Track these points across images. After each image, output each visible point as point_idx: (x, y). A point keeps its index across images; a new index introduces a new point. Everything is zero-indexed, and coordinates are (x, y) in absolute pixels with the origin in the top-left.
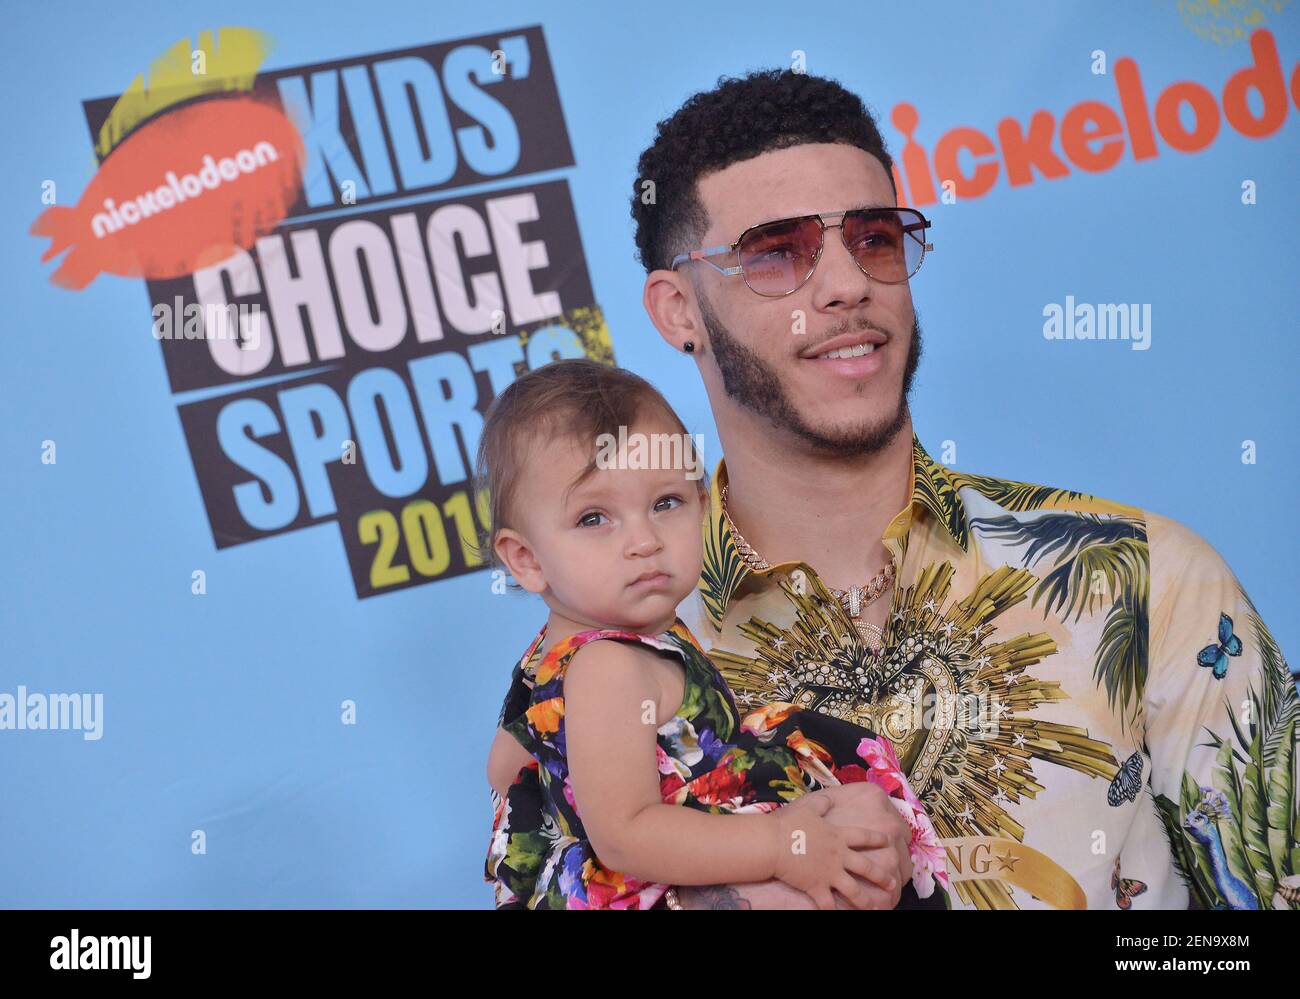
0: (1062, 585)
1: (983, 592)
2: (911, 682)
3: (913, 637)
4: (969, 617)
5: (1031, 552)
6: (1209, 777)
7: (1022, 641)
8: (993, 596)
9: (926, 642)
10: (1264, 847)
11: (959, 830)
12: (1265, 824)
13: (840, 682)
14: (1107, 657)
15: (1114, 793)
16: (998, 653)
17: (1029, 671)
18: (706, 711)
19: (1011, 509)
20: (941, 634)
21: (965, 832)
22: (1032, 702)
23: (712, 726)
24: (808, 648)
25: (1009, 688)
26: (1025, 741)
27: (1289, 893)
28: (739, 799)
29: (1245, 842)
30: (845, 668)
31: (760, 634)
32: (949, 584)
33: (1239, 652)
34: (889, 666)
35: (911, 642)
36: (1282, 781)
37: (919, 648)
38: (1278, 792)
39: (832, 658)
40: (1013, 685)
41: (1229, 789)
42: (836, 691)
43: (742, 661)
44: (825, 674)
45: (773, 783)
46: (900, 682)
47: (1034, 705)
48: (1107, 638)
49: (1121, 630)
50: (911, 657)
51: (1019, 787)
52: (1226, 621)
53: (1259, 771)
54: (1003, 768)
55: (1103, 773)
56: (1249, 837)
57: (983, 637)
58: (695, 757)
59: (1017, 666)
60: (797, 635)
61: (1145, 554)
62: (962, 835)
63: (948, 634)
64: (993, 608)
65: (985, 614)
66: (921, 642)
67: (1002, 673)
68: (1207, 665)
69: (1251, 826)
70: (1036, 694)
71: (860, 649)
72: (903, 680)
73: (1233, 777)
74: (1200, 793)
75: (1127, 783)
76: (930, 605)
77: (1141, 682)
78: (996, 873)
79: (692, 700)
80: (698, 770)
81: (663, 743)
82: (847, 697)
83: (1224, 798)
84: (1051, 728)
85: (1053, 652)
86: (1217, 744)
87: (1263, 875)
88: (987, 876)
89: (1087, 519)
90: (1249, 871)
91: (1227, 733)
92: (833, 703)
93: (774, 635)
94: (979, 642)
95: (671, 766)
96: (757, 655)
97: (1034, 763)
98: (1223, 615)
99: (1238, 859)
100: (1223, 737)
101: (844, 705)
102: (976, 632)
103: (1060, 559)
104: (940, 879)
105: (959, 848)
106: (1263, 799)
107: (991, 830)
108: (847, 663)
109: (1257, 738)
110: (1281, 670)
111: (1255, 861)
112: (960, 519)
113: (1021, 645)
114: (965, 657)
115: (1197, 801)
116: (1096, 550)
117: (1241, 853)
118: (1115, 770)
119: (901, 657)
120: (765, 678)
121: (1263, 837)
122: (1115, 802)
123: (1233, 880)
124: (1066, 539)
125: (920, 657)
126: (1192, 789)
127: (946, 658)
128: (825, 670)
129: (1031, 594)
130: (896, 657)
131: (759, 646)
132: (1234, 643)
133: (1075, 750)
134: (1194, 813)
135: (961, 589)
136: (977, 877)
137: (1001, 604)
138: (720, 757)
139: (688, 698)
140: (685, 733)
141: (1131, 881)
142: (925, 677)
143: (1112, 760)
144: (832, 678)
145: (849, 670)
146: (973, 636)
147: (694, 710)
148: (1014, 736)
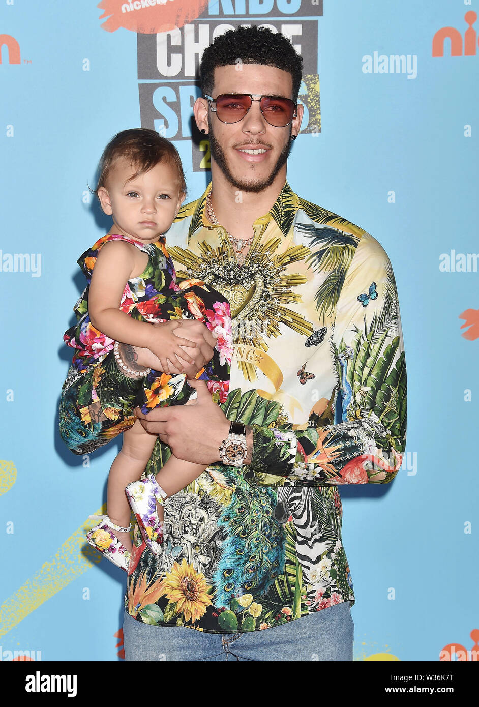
0: (319, 257)
1: (288, 254)
2: (250, 281)
3: (257, 264)
4: (280, 262)
5: (313, 241)
6: (350, 341)
7: (295, 276)
8: (291, 256)
9: (260, 268)
10: (361, 373)
11: (246, 342)
12: (364, 365)
13: (224, 275)
14: (323, 290)
15: (309, 342)
16: (284, 278)
17: (292, 289)
18: (152, 278)
19: (316, 222)
20: (267, 266)
21: (248, 343)
22: (288, 301)
24: (218, 259)
25: (282, 293)
26: (280, 315)
27: (362, 392)
29: (355, 370)
31: (204, 248)
32: (277, 247)
33: (375, 298)
35: (255, 266)
36: (376, 349)
37: (257, 269)
38: (373, 354)
39: (224, 265)
40: (284, 293)
41: (356, 349)
42: (221, 278)
43: (194, 257)
44: (220, 271)
46: (245, 280)
47: (288, 303)
48: (326, 283)
49: (332, 281)
50: (253, 272)
51: (272, 332)
52: (374, 285)
53: (369, 345)
54: (269, 323)
55: (306, 334)
56: (357, 368)
57: (281, 271)
59: (288, 286)
60: (216, 252)
61: (353, 252)
62: (246, 344)
63: (269, 267)
64: (289, 260)
65: (285, 262)
66: (258, 267)
67: (282, 287)
68: (360, 301)
69: (359, 364)
70: (291, 298)
72: (247, 280)
73: (359, 344)
74: (346, 347)
75: (316, 338)
76: (267, 253)
77: (336, 301)
78: (253, 362)
79: (148, 272)
82: (224, 281)
83: (353, 352)
84: (291, 312)
85: (304, 283)
86: (357, 331)
87: (357, 383)
88: (250, 362)
89: (340, 233)
90: (353, 380)
91: (362, 328)
92: (219, 282)
93: (208, 250)
94: (279, 273)
95: (130, 295)
96: (200, 256)
97: (281, 324)
98: (374, 283)
99: (351, 375)
100: (360, 329)
101: (222, 284)
102: (279, 269)
103: (323, 247)
105: (244, 349)
106: (367, 355)
107: (257, 345)
108: (229, 268)
109: (372, 332)
110: (393, 308)
111: (356, 377)
112: (289, 222)
113: (293, 278)
114: (271, 277)
115: (344, 350)
116: (337, 247)
117: (352, 374)
118: (311, 333)
119: (249, 271)
120: (199, 266)
121: (362, 369)
122: (308, 345)
123: (346, 382)
124: (329, 239)
125: (256, 273)
126: (343, 346)
127: (265, 276)
128: (220, 269)
129: (306, 258)
131: (202, 252)
132: (375, 294)
133: (297, 323)
134: (342, 354)
135: (281, 250)
136: (246, 361)
137: (293, 260)
138: (152, 297)
139: (146, 271)
141: (309, 374)
142: (255, 281)
143: (312, 330)
144: (221, 273)
145: (229, 271)
146: (278, 270)
148: (276, 313)
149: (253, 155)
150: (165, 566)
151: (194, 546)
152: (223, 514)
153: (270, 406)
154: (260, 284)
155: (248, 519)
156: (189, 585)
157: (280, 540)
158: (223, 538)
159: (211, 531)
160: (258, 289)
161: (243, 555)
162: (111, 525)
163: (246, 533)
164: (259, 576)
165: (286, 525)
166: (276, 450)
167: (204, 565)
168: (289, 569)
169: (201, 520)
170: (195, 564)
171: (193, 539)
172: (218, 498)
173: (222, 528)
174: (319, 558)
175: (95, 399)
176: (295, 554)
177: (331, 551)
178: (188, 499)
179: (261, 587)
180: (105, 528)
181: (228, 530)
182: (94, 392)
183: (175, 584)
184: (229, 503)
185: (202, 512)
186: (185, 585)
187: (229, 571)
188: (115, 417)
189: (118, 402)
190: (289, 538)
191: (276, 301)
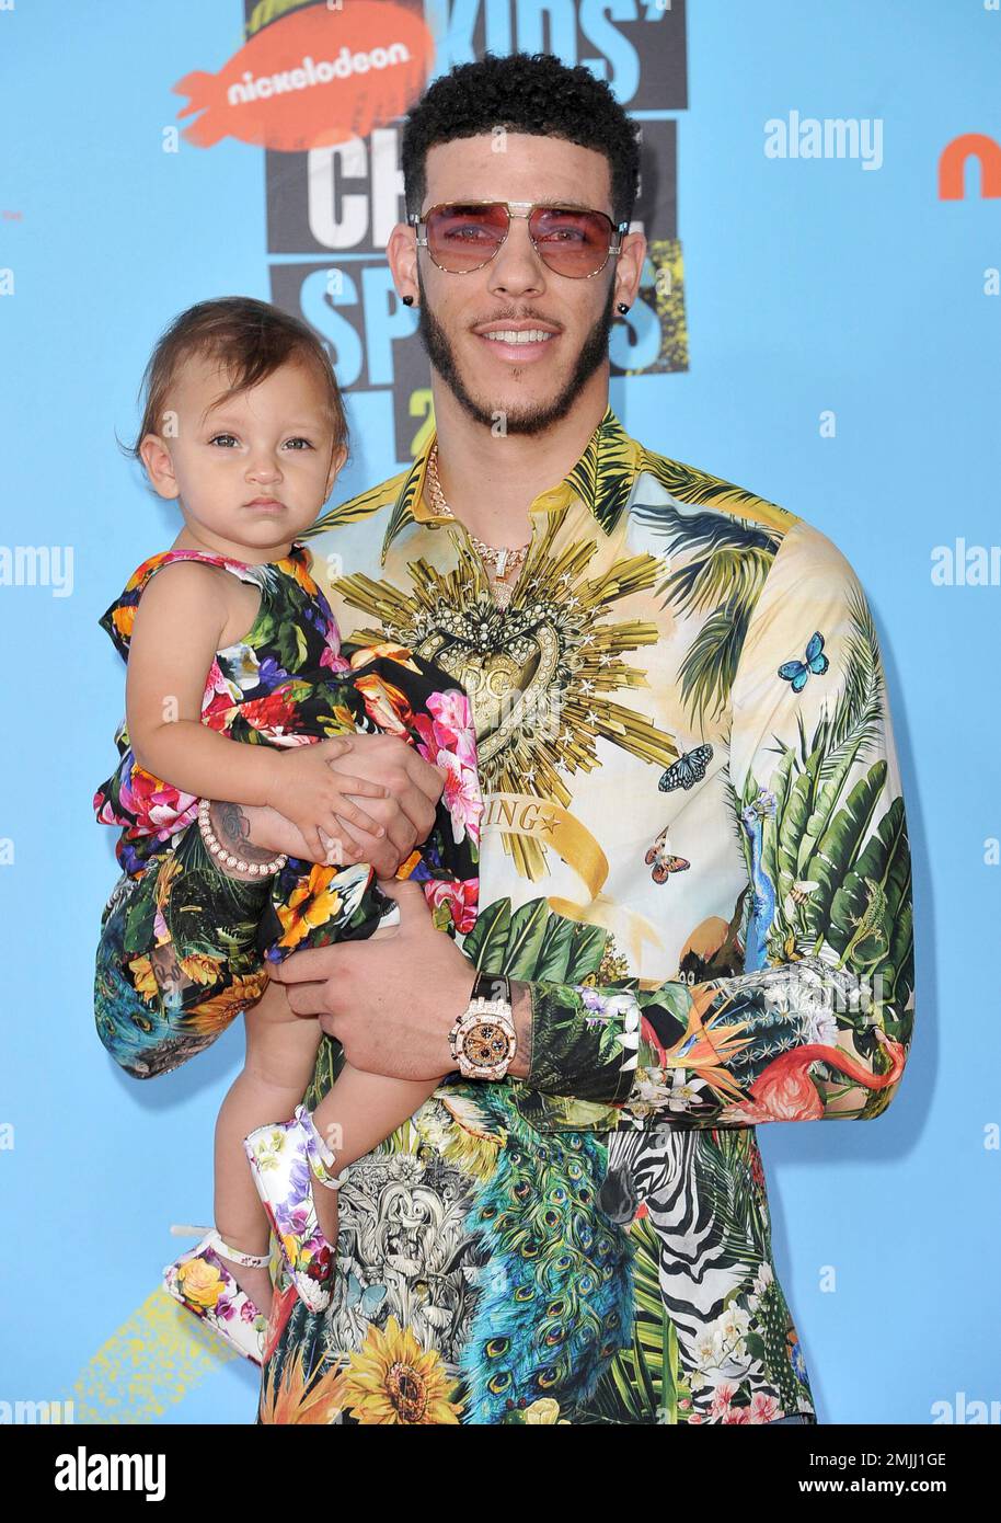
0: (690, 581)
1: (612, 576)
2: (526, 645)
3: (541, 604)
4: (595, 595)
5: (674, 545)
6: (768, 775)
7: (630, 626)
8: (621, 580)
9: (549, 612)
10: (794, 851)
11: (520, 788)
12: (802, 830)
13: (465, 634)
14: (695, 654)
15: (668, 779)
16: (604, 634)
17: (625, 656)
18: (274, 641)
19: (682, 500)
20: (565, 607)
21: (524, 790)
22: (614, 685)
23: (277, 657)
24: (452, 598)
25: (600, 668)
26: (597, 719)
27: (798, 895)
28: (280, 729)
29: (779, 843)
30: (474, 623)
31: (421, 575)
32: (588, 561)
33: (824, 671)
34: (511, 627)
35: (538, 608)
36: (831, 793)
37: (543, 615)
38: (824, 803)
39: (465, 610)
40: (606, 666)
41: (781, 793)
42: (459, 641)
44: (456, 624)
45: (321, 719)
46: (515, 643)
47: (615, 689)
48: (702, 637)
49: (713, 634)
50: (533, 623)
51: (579, 760)
52: (819, 640)
53: (813, 783)
55: (660, 761)
56: (785, 838)
57: (597, 616)
58: (251, 683)
59: (615, 649)
60: (449, 583)
61: (767, 565)
62: (521, 792)
63: (570, 608)
64: (617, 591)
65: (606, 596)
66: (546, 611)
67: (600, 653)
68: (786, 678)
69: (790, 829)
70: (621, 678)
71: (492, 607)
72: (519, 643)
73: (787, 783)
74: (758, 791)
75: (685, 771)
76: (565, 578)
77: (729, 681)
78: (538, 833)
79: (260, 630)
80: (250, 695)
81: (225, 666)
82: (466, 648)
83: (775, 800)
84: (622, 711)
85: (653, 642)
86: (783, 751)
87: (786, 875)
88: (529, 833)
89: (736, 524)
90: (776, 869)
91: (793, 743)
92: (454, 651)
93: (431, 580)
94: (592, 622)
95: (225, 686)
96: (412, 594)
97: (600, 741)
98: (817, 634)
99: (770, 857)
100: (789, 745)
101: (462, 655)
102: (593, 611)
103: (697, 556)
104: (470, 830)
105: (516, 803)
106: (809, 807)
107: (544, 793)
108: (476, 617)
109: (818, 752)
110: (867, 693)
111: (783, 861)
112: (616, 502)
113: (626, 631)
114: (576, 633)
115: (754, 798)
116: (727, 553)
117: (774, 853)
118: (673, 759)
119: (522, 621)
120: (410, 616)
121: (797, 842)
122: (665, 787)
123: (761, 874)
124: (711, 537)
125: (541, 623)
126: (751, 787)
127: (560, 630)
128: (457, 620)
129: (658, 585)
130: (519, 620)
131: (416, 585)
132: (821, 662)
133: (636, 735)
134: (749, 808)
135: (596, 569)
136: (522, 833)
137: (626, 589)
138: (277, 686)
139: (258, 628)
140: (247, 659)
141: (676, 859)
142: (537, 644)
143: (673, 751)
144: (460, 629)
145: (476, 624)
146: (590, 614)
147: (261, 641)
148: (588, 714)
149: (517, 346)
150: (347, 1337)
151: (414, 1283)
152: (480, 1203)
153: (582, 939)
154: (550, 651)
155: (538, 1212)
156: (406, 1382)
157: (619, 1263)
158: (482, 1260)
159: (451, 1246)
160: (544, 662)
161: (530, 1302)
162: (222, 1249)
163: (535, 1246)
164: (573, 1354)
165: (633, 1226)
166: (589, 1038)
167: (439, 1331)
168: (646, 1334)
169: (427, 1219)
170: (417, 1329)
171: (411, 1268)
172: (464, 1163)
173: (478, 1237)
174: (718, 1308)
175: (163, 935)
176: (658, 1295)
177: (747, 1289)
178: (394, 1169)
179: (579, 1379)
180: (209, 1256)
181: (491, 1239)
182: (159, 920)
183: (372, 1381)
184: (492, 1176)
185: (428, 1200)
186: (395, 1383)
187: (500, 1342)
188: (208, 978)
189: (216, 941)
190: (641, 1256)
191: (587, 686)
